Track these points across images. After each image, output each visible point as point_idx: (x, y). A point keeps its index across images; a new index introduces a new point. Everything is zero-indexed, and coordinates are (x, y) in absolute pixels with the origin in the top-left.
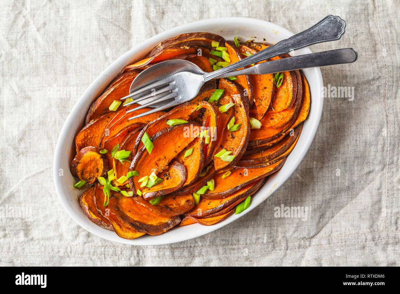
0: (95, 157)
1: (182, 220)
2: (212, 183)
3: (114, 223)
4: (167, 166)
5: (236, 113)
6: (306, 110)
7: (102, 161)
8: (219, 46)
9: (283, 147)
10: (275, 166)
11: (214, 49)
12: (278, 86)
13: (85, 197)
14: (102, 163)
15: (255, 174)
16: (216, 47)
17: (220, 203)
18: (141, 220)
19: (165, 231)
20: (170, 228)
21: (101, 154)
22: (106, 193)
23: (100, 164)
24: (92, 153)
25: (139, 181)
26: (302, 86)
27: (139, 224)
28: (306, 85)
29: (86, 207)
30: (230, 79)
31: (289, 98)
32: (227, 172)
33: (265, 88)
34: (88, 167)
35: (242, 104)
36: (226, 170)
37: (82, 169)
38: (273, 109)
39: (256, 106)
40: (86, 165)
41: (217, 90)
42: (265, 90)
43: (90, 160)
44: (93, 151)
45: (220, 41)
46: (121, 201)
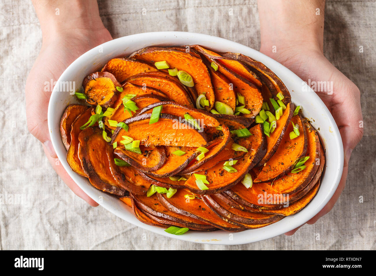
0: (110, 87)
1: (124, 196)
2: (173, 192)
3: (73, 146)
4: (154, 146)
5: (242, 159)
6: (295, 210)
7: (113, 95)
8: (282, 101)
9: (250, 219)
10: (230, 227)
11: (276, 100)
12: (293, 171)
13: (74, 108)
14: (111, 97)
15: (210, 217)
16: (279, 99)
17: (164, 211)
18: (94, 165)
19: (103, 190)
20: (110, 192)
21: (116, 89)
22: (92, 120)
23: (108, 96)
24: (111, 82)
25: (123, 137)
26: (309, 190)
27: (90, 166)
28: (314, 192)
29: (66, 115)
30: (264, 131)
31: (291, 189)
32: (193, 196)
33: (283, 164)
34: (98, 89)
35: (253, 158)
36: (193, 194)
37: (93, 87)
38: (272, 184)
39: (263, 170)
40: (98, 86)
41: (246, 129)
42: (281, 165)
43: (104, 85)
44: (112, 81)
45: (286, 97)
46: (96, 137)
